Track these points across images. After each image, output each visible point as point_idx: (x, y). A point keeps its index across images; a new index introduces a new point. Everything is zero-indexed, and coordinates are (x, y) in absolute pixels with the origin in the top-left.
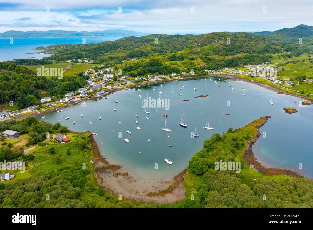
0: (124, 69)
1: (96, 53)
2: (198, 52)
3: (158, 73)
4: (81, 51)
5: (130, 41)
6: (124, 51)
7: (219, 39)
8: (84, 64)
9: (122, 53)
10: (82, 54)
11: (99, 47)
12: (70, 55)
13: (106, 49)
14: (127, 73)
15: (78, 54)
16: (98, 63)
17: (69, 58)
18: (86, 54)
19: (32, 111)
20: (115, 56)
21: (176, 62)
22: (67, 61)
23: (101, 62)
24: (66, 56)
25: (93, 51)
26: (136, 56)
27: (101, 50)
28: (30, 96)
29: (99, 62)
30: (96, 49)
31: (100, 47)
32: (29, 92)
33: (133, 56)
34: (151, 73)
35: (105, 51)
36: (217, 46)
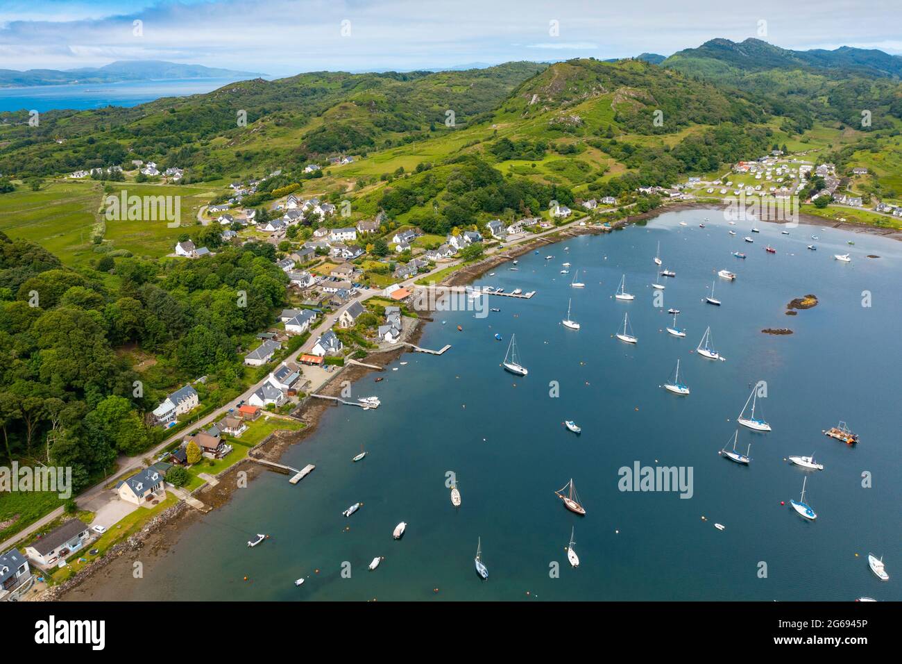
0: (380, 204)
1: (170, 140)
2: (577, 127)
3: (510, 212)
4: (112, 135)
5: (257, 95)
6: (277, 128)
7: (598, 79)
8: (152, 184)
9: (276, 136)
10: (119, 146)
11: (175, 119)
12: (75, 152)
13: (201, 126)
14: (403, 219)
15: (107, 148)
16: (208, 177)
17: (74, 165)
18: (134, 145)
19: (150, 498)
20: (259, 150)
21: (534, 166)
22: (72, 176)
23: (216, 174)
24: (57, 156)
25: (157, 132)
26: (336, 147)
27: (184, 128)
28: (111, 410)
29: (210, 174)
30: (167, 125)
31: (178, 120)
32: (97, 384)
33: (327, 149)
34: (489, 211)
35: (198, 131)
36: (618, 102)
